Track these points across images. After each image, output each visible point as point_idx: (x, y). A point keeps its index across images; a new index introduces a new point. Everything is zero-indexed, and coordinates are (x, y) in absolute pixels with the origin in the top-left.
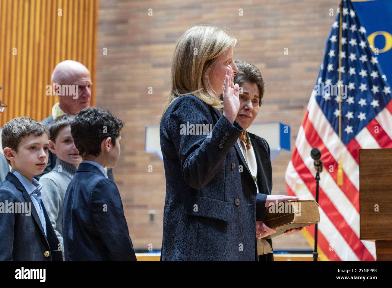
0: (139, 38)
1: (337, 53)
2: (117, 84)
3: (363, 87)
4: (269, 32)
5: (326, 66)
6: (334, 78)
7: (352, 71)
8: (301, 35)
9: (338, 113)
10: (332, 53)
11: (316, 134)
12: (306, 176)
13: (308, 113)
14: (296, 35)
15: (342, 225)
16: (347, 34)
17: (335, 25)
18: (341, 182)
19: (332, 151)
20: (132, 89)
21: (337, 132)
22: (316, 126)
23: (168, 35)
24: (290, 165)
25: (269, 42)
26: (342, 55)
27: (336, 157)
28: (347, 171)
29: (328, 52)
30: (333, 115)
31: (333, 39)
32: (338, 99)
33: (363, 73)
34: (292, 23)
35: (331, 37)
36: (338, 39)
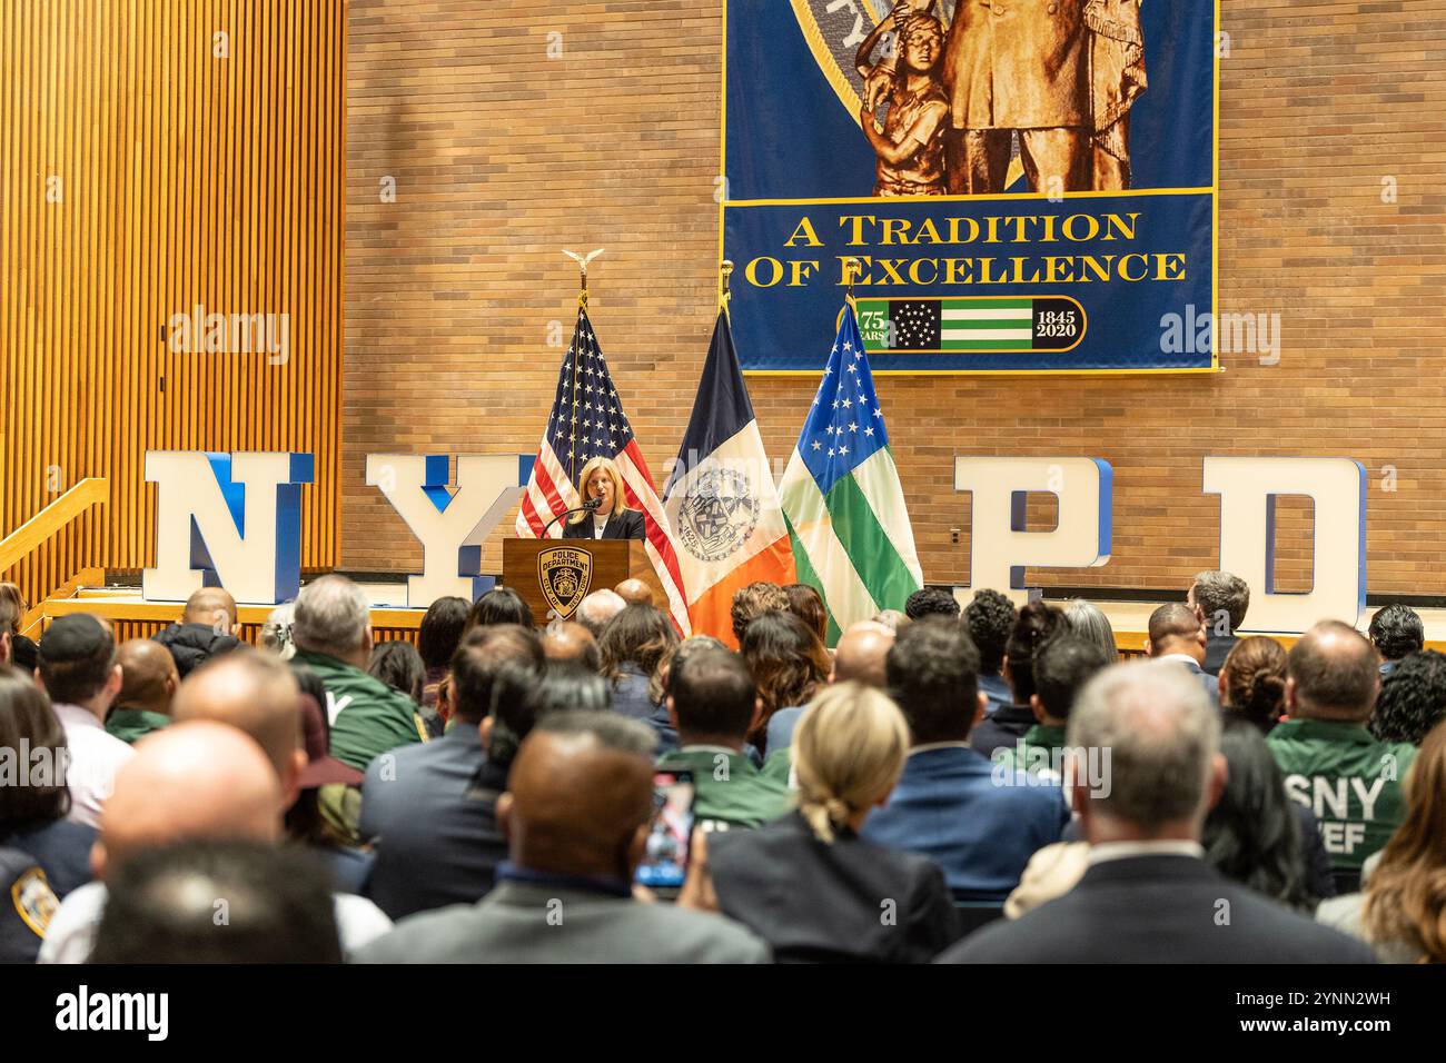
0: (414, 251)
1: (572, 384)
3: (599, 425)
5: (559, 399)
6: (568, 412)
7: (588, 406)
8: (653, 255)
9: (571, 454)
10: (566, 384)
11: (548, 478)
13: (541, 452)
16: (583, 361)
17: (571, 350)
21: (570, 477)
22: (548, 469)
23: (456, 250)
26: (577, 386)
29: (562, 382)
30: (565, 456)
31: (568, 366)
32: (572, 438)
33: (600, 409)
34: (640, 237)
35: (565, 364)
36: (573, 366)
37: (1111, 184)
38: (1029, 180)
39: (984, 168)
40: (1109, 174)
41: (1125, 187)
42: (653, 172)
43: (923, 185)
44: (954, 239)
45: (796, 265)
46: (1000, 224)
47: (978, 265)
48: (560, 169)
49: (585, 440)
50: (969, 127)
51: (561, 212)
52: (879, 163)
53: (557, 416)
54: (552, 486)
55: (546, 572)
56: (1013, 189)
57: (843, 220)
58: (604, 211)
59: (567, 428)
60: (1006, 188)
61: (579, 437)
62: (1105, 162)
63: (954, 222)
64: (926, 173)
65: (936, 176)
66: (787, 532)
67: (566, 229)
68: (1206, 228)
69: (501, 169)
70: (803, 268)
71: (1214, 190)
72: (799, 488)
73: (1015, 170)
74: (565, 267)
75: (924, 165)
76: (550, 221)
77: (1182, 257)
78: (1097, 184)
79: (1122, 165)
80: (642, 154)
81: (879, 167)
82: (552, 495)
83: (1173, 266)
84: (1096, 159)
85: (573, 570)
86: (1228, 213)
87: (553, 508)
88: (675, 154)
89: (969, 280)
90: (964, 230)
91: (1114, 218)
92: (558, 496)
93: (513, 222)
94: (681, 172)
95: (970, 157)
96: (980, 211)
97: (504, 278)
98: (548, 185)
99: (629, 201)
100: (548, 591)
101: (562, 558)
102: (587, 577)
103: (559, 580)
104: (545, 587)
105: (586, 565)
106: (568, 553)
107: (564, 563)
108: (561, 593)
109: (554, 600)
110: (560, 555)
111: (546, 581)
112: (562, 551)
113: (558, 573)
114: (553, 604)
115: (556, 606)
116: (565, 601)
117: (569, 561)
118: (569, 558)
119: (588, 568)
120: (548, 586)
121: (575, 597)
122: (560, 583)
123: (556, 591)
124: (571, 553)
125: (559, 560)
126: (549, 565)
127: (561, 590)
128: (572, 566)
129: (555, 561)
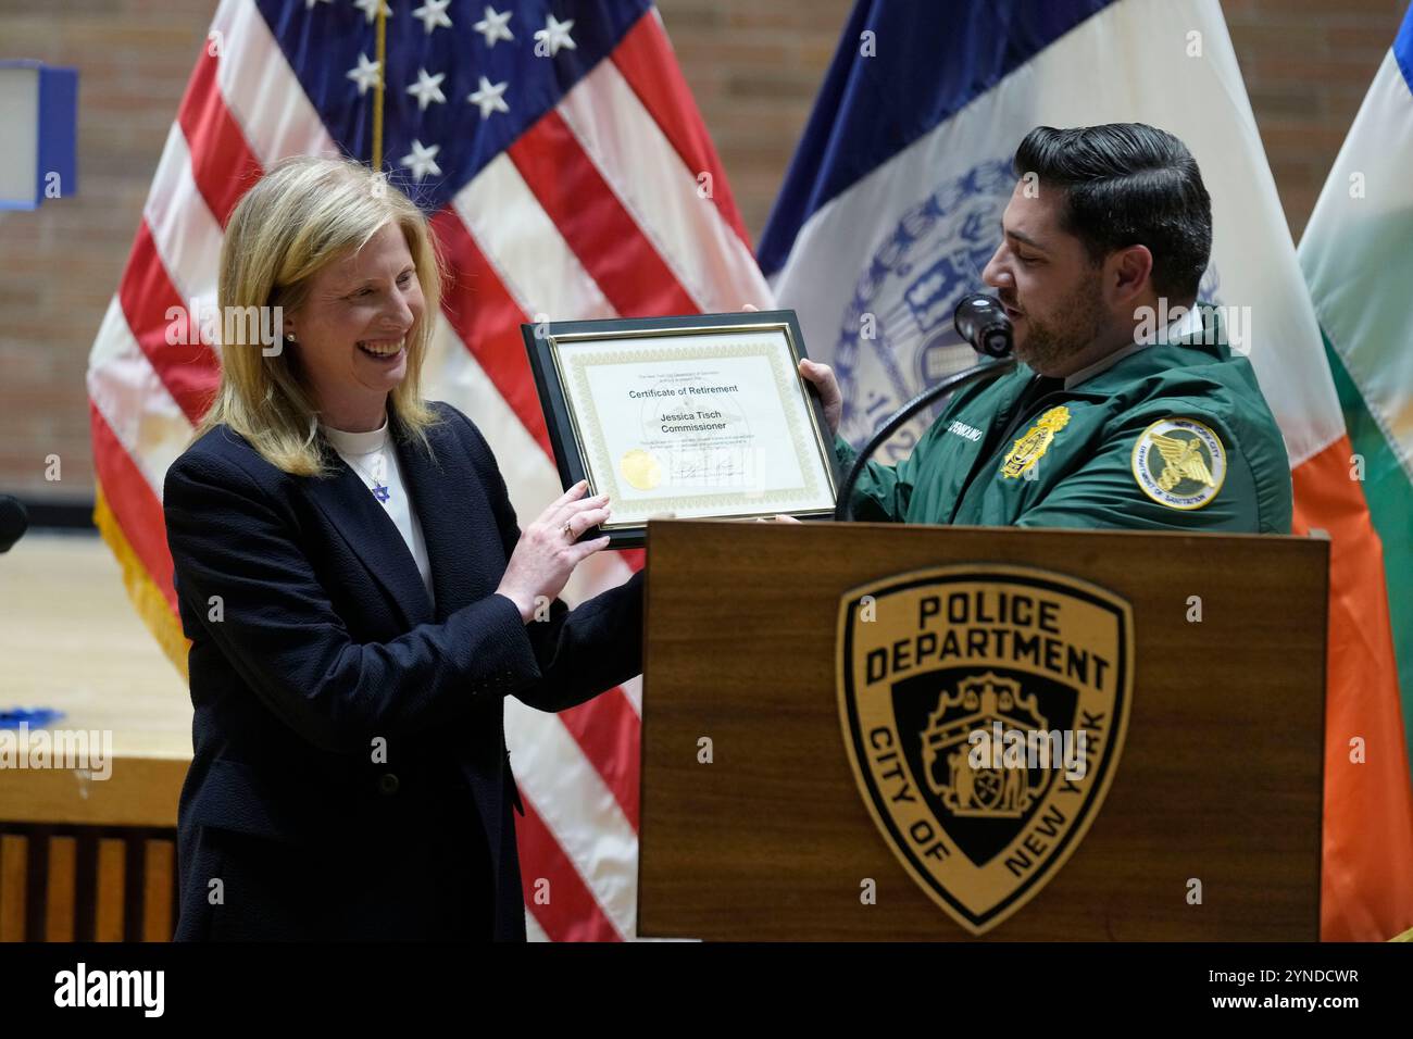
55: (882, 691)
66: (1339, 428)
85: (1029, 683)
100: (889, 789)
101: (973, 623)
102: (1106, 724)
103: (953, 733)
104: (878, 770)
105: (1101, 664)
106: (1003, 598)
107: (981, 648)
108: (964, 801)
109: (922, 832)
110: (958, 613)
111: (881, 739)
112: (971, 589)
113: (945, 700)
114: (919, 850)
115: (930, 864)
116: (981, 840)
117: (1009, 641)
118: (1009, 625)
119: (1110, 675)
120: (890, 765)
121: (1036, 821)
122: (955, 749)
123: (936, 789)
124: (1017, 599)
125: (951, 635)
126: (898, 656)
127: (964, 787)
128: (1026, 664)
129: (932, 637)
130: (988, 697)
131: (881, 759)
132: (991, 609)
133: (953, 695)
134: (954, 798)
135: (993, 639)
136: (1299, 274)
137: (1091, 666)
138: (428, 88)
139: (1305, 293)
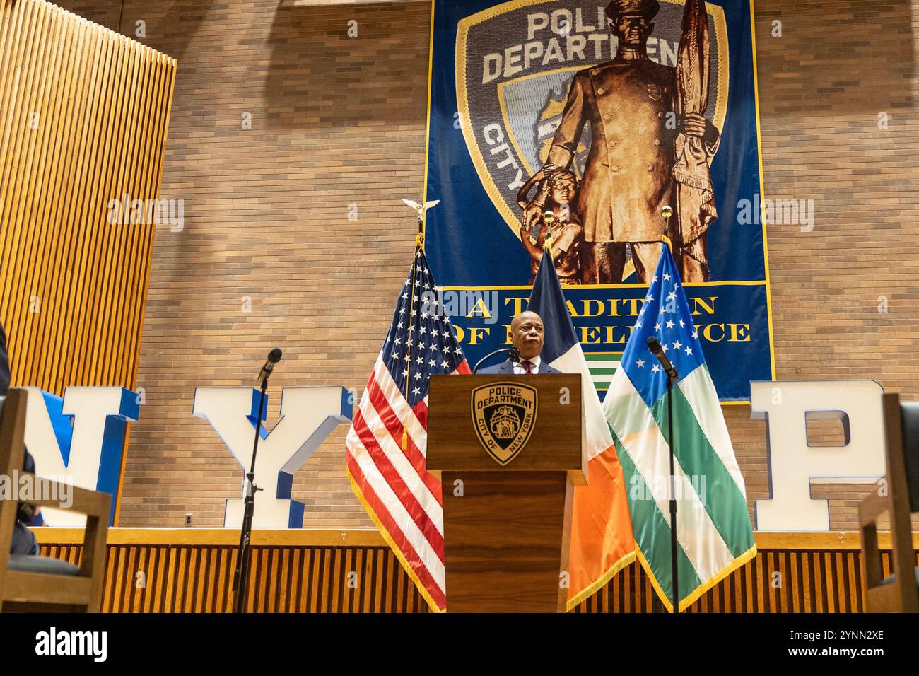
0: (191, 321)
1: (408, 311)
2: (162, 370)
3: (434, 347)
4: (333, 321)
5: (396, 323)
6: (404, 336)
7: (423, 330)
8: (369, 324)
9: (406, 373)
10: (402, 311)
11: (382, 395)
12: (368, 440)
13: (375, 372)
14: (361, 324)
15: (404, 494)
16: (419, 291)
17: (408, 282)
18: (405, 446)
19: (397, 414)
20: (178, 377)
21: (404, 395)
22: (381, 386)
23: (223, 319)
24: (352, 431)
25: (333, 331)
26: (413, 313)
27: (402, 419)
28: (412, 435)
29: (399, 309)
30: (400, 375)
31: (405, 296)
32: (407, 358)
33: (435, 333)
34: (359, 311)
35: (403, 294)
36: (410, 296)
37: (695, 278)
38: (639, 276)
39: (607, 267)
40: (694, 272)
41: (705, 280)
42: (371, 269)
43: (564, 278)
44: (587, 313)
45: (474, 331)
46: (619, 304)
47: (604, 332)
48: (303, 266)
49: (420, 360)
50: (596, 241)
51: (302, 295)
52: (533, 263)
53: (393, 339)
54: (386, 403)
55: (482, 410)
56: (627, 281)
57: (507, 300)
58: (334, 294)
59: (402, 350)
60: (623, 280)
61: (414, 358)
62: (692, 264)
63: (587, 303)
64: (567, 270)
65: (573, 272)
66: (612, 443)
67: (305, 307)
68: (763, 307)
69: (260, 265)
70: (478, 332)
71: (767, 282)
72: (624, 401)
73: (629, 269)
74: (303, 331)
75: (565, 265)
76: (294, 301)
77: (747, 326)
78: (686, 278)
79: (702, 266)
80: (364, 257)
81: (533, 266)
82: (385, 411)
83: (742, 332)
84: (685, 262)
85: (515, 407)
86: (777, 298)
87: (386, 423)
88: (388, 257)
89: (598, 341)
90: (594, 308)
91: (699, 300)
92: (391, 412)
93: (266, 301)
94: (391, 268)
95: (597, 260)
96: (605, 295)
97: (257, 339)
98: (294, 277)
99: (353, 287)
100: (483, 433)
101: (502, 394)
102: (532, 416)
103: (497, 419)
104: (480, 429)
105: (530, 402)
106: (508, 389)
107: (504, 400)
108: (500, 435)
109: (490, 442)
110: (498, 392)
111: (481, 421)
112: (501, 387)
113: (495, 412)
114: (490, 447)
115: (492, 450)
116: (504, 444)
117: (510, 398)
118: (510, 394)
119: (533, 405)
120: (483, 427)
121: (516, 439)
122: (498, 423)
123: (493, 432)
124: (511, 389)
125: (497, 397)
126: (485, 403)
127: (500, 431)
128: (514, 403)
129: (493, 398)
130: (505, 411)
131: (481, 426)
132: (506, 391)
133: (497, 411)
134: (498, 434)
135: (506, 398)
136: (602, 411)
137: (528, 403)
138: (418, 376)
139: (604, 414)
